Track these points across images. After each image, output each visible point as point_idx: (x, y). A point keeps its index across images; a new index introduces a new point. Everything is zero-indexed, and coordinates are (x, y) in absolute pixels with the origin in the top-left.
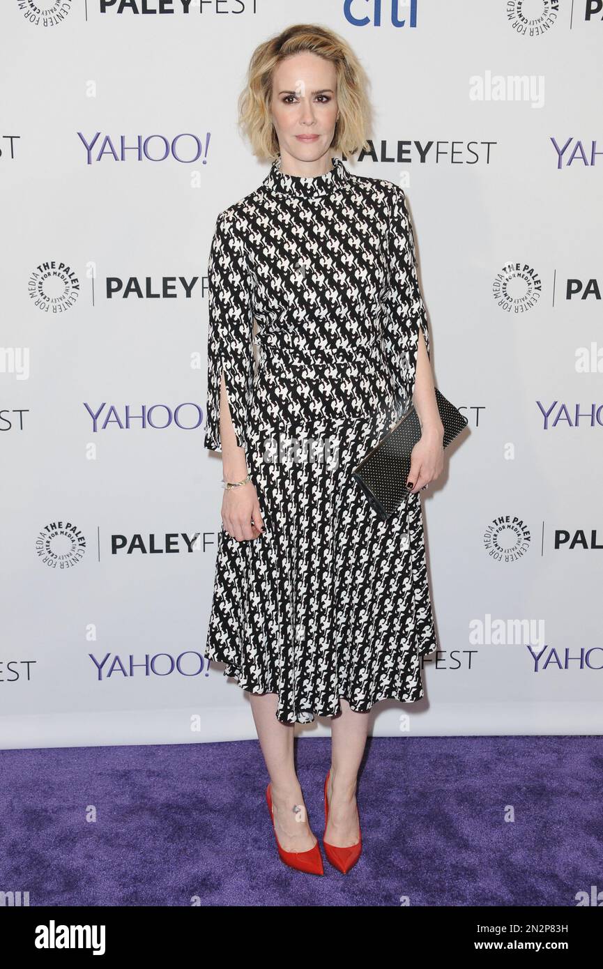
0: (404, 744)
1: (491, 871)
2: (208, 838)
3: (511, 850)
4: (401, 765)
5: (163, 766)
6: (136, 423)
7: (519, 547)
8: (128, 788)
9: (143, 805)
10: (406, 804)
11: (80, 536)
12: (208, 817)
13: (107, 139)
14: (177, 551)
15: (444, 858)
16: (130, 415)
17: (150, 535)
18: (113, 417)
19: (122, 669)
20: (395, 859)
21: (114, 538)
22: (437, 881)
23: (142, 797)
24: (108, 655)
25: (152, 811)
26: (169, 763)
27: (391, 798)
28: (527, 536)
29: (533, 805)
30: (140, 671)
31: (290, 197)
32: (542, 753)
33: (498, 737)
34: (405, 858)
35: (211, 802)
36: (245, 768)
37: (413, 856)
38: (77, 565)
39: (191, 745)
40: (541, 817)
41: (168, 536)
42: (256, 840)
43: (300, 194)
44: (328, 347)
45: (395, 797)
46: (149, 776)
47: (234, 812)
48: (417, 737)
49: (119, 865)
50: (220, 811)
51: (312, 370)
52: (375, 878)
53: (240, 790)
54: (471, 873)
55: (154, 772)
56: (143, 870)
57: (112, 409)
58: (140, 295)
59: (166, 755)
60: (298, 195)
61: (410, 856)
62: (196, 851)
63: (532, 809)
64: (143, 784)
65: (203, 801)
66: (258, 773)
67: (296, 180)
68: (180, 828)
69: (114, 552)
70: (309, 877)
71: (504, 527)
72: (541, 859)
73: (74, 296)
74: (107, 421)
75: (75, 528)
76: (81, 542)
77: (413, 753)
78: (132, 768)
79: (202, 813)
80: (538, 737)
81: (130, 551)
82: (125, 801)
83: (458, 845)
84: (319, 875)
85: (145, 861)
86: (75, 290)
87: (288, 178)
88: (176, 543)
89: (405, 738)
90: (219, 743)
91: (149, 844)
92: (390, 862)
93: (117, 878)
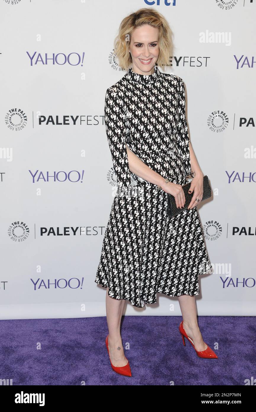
0: (167, 319)
1: (204, 376)
2: (82, 359)
3: (213, 366)
4: (165, 328)
5: (62, 328)
6: (51, 179)
7: (217, 234)
8: (47, 338)
9: (53, 345)
10: (167, 346)
11: (27, 228)
12: (82, 350)
13: (39, 55)
14: (69, 235)
15: (184, 369)
16: (49, 175)
17: (57, 228)
18: (41, 176)
19: (45, 285)
20: (163, 370)
21: (42, 229)
22: (181, 380)
23: (53, 341)
24: (39, 279)
25: (57, 347)
26: (65, 327)
27: (161, 343)
28: (220, 229)
29: (222, 347)
30: (52, 286)
31: (138, 83)
32: (226, 324)
33: (207, 316)
34: (167, 369)
35: (83, 344)
36: (98, 329)
37: (170, 369)
38: (26, 240)
39: (74, 319)
40: (226, 352)
41: (65, 228)
42: (102, 361)
43: (143, 82)
44: (157, 149)
45: (162, 342)
46: (56, 332)
47: (93, 348)
48: (172, 316)
49: (43, 371)
50: (87, 348)
51: (151, 159)
52: (154, 378)
53: (96, 339)
54: (195, 376)
55: (58, 331)
56: (54, 374)
57: (41, 173)
58: (54, 124)
59: (63, 323)
60: (142, 83)
61: (169, 369)
62: (77, 365)
63: (222, 348)
64: (54, 336)
65: (80, 344)
66: (103, 331)
67: (141, 76)
68: (70, 355)
69: (42, 235)
70: (126, 377)
71: (210, 225)
72: (226, 370)
73: (25, 123)
74: (39, 178)
75: (25, 224)
76: (27, 230)
77: (171, 323)
78: (49, 328)
79: (79, 349)
80: (224, 317)
81: (48, 235)
82: (46, 343)
83: (190, 364)
84: (129, 376)
85: (54, 369)
86: (25, 121)
87: (138, 75)
88: (68, 231)
89: (167, 316)
90: (87, 318)
91: (56, 362)
92: (161, 371)
93: (42, 377)
